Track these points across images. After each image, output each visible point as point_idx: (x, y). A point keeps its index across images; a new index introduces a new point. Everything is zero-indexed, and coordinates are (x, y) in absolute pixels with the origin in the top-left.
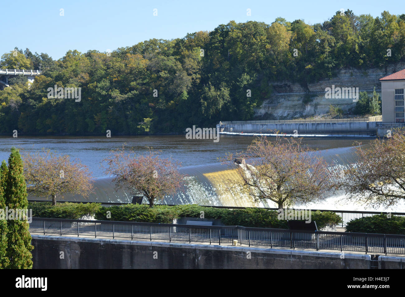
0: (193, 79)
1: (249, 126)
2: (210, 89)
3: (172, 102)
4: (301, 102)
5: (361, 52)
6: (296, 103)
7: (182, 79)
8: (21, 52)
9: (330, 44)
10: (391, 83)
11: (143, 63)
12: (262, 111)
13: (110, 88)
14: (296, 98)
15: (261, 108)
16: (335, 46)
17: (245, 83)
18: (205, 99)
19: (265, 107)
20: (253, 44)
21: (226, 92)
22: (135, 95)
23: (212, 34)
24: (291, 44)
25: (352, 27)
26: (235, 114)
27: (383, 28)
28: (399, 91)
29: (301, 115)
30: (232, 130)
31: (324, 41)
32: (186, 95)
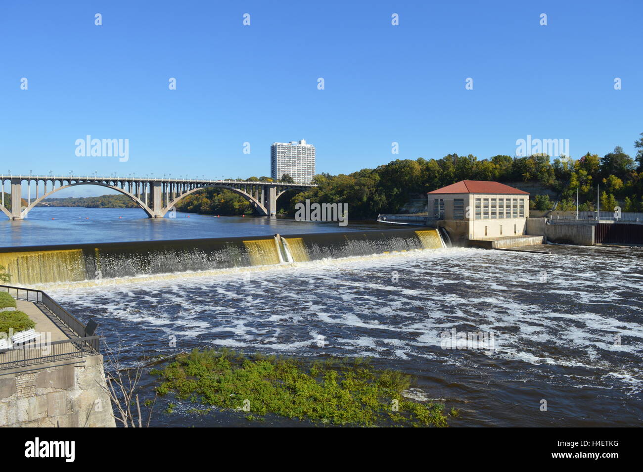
0: (370, 190)
1: (393, 217)
2: (376, 196)
4: (422, 205)
5: (455, 178)
7: (364, 190)
8: (325, 174)
9: (438, 172)
10: (433, 196)
11: (353, 181)
12: (404, 209)
13: (335, 194)
15: (403, 207)
16: (443, 173)
17: (395, 193)
18: (373, 201)
19: (405, 207)
20: (403, 172)
21: (383, 197)
22: (344, 198)
23: (386, 166)
24: (422, 171)
25: (454, 163)
26: (388, 210)
27: (468, 164)
28: (437, 200)
29: (422, 211)
30: (385, 218)
31: (435, 170)
32: (365, 199)
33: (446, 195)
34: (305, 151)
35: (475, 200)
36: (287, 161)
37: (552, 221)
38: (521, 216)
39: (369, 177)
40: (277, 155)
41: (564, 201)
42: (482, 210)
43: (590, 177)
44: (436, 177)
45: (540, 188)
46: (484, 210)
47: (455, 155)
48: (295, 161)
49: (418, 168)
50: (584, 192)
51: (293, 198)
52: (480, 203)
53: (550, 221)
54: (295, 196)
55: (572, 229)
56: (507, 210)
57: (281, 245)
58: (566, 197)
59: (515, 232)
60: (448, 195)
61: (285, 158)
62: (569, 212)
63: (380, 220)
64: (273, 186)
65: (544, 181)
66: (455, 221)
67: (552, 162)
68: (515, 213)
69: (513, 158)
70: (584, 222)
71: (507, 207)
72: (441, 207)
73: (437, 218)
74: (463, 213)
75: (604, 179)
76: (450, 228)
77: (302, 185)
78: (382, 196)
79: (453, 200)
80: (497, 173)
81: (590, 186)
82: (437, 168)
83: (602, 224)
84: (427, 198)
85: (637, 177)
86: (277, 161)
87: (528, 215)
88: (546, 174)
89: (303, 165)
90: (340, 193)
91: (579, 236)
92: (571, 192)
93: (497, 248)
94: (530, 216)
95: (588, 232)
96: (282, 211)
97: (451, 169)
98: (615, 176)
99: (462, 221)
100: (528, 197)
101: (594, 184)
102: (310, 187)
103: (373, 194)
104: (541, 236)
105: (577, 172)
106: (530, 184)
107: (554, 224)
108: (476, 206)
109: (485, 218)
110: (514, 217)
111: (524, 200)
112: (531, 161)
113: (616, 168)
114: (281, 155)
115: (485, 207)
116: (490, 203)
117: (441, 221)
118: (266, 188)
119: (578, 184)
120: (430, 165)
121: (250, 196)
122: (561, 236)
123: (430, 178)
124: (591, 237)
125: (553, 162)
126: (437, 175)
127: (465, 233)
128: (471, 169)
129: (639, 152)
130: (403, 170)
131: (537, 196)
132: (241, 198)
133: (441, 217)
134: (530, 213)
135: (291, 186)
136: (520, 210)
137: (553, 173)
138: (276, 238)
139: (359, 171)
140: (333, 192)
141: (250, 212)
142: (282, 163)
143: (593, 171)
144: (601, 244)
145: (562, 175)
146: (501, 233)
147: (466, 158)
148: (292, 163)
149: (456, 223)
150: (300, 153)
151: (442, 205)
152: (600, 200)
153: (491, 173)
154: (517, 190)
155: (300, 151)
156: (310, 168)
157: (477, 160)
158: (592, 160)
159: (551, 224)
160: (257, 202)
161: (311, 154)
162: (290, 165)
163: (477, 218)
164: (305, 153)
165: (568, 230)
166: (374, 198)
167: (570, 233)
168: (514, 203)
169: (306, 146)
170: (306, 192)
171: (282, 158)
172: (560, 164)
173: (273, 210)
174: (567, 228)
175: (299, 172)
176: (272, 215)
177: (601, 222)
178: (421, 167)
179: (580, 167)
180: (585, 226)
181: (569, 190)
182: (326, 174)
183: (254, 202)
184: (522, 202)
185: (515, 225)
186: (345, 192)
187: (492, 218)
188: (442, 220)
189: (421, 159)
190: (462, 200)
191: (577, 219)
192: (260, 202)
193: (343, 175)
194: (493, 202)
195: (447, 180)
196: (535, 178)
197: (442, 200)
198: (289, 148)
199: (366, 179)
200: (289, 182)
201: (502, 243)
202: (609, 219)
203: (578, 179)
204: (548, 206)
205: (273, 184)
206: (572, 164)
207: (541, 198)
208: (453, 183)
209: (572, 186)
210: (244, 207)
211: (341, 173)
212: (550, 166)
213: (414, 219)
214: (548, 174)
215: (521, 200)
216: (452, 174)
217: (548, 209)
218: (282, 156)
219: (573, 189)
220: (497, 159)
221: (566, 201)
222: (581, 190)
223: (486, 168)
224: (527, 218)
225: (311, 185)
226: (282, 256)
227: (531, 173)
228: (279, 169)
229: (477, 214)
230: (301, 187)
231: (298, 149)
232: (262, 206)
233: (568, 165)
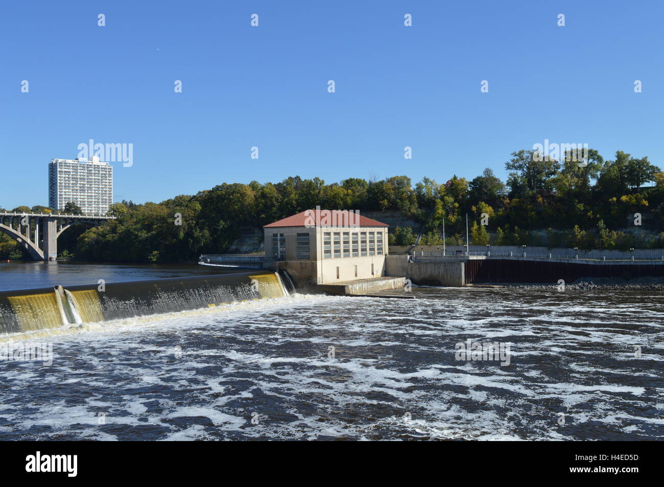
0: (189, 224)
1: (220, 259)
2: (196, 231)
3: (175, 240)
5: (298, 206)
6: (256, 241)
8: (126, 203)
9: (277, 200)
10: (270, 230)
11: (166, 211)
12: (234, 247)
13: (141, 229)
14: (256, 238)
15: (232, 245)
16: (282, 201)
17: (222, 227)
18: (193, 238)
19: (235, 245)
20: (232, 199)
21: (207, 233)
22: (154, 234)
23: (210, 192)
24: (257, 199)
25: (296, 188)
26: (213, 249)
27: (314, 189)
28: (275, 235)
29: (257, 250)
30: (209, 260)
31: (272, 197)
32: (182, 235)
33: (287, 229)
34: (99, 171)
35: (323, 235)
36: (72, 184)
37: (415, 258)
38: (379, 253)
39: (187, 206)
40: (58, 175)
41: (430, 233)
42: (333, 247)
43: (457, 205)
44: (274, 206)
45: (401, 218)
46: (335, 247)
47: (298, 177)
48: (84, 184)
49: (251, 194)
50: (452, 223)
51: (81, 236)
52: (330, 238)
53: (413, 258)
54: (84, 231)
55: (439, 268)
56: (362, 246)
57: (65, 301)
58: (431, 229)
59: (373, 274)
60: (290, 229)
61: (69, 181)
62: (434, 248)
63: (203, 263)
64: (52, 219)
65: (405, 210)
66: (299, 262)
67: (413, 187)
68: (372, 249)
69: (368, 182)
70: (453, 259)
71: (362, 242)
72: (281, 245)
73: (276, 258)
74: (309, 251)
75: (473, 206)
76: (293, 271)
77: (94, 217)
78: (205, 231)
79: (296, 234)
80: (349, 201)
81: (458, 215)
82: (276, 194)
83: (472, 260)
84: (263, 232)
85: (509, 204)
86: (58, 184)
87: (387, 252)
88: (407, 202)
89: (95, 190)
90: (148, 227)
91: (447, 275)
92: (438, 222)
93: (351, 293)
94: (390, 253)
95: (457, 271)
96: (65, 253)
97: (292, 196)
98: (485, 203)
99: (307, 262)
100: (386, 229)
101: (462, 213)
102: (105, 220)
103: (192, 229)
104: (403, 277)
105: (442, 199)
106: (388, 214)
107: (418, 261)
108: (325, 242)
109: (336, 257)
110: (372, 255)
111: (382, 233)
112: (390, 186)
113: (486, 194)
114: (64, 176)
115: (336, 243)
116: (342, 238)
117: (281, 262)
118: (43, 223)
119: (444, 213)
120: (267, 190)
121: (19, 233)
122: (427, 276)
123: (267, 207)
124: (461, 276)
125: (415, 187)
126: (275, 203)
127: (312, 276)
128: (317, 196)
129: (511, 175)
130: (231, 197)
131: (398, 228)
132: (5, 236)
133: (282, 256)
134: (389, 249)
135: (79, 219)
136: (378, 245)
137: (415, 200)
138: (56, 291)
139: (173, 198)
140: (139, 226)
141: (18, 256)
142: (65, 186)
143: (460, 197)
144: (471, 285)
145: (426, 202)
146: (356, 275)
147: (311, 181)
148: (80, 187)
149: (301, 263)
150: (91, 173)
151: (283, 241)
152: (470, 232)
153: (341, 200)
154: (374, 221)
155: (91, 171)
156: (106, 194)
157: (326, 184)
158: (459, 184)
159: (415, 262)
160: (29, 241)
161: (107, 176)
162: (77, 190)
163: (326, 257)
164: (99, 174)
165: (435, 268)
166: (193, 234)
167: (437, 272)
168: (370, 238)
169: (99, 164)
170: (100, 227)
171: (65, 181)
172: (424, 190)
173: (53, 252)
174: (433, 267)
175: (90, 200)
176: (51, 259)
177: (471, 258)
178: (254, 193)
179: (445, 193)
180: (453, 263)
181: (434, 220)
182: (128, 202)
183: (24, 242)
184: (379, 235)
185: (372, 265)
186: (155, 226)
187: (345, 256)
188: (283, 260)
189: (255, 182)
190: (307, 235)
191: (444, 255)
192: (33, 241)
193: (151, 203)
194: (346, 236)
195: (289, 210)
196: (394, 207)
197: (282, 235)
198: (75, 167)
199: (183, 208)
200: (75, 213)
201: (357, 289)
202: (480, 255)
203: (444, 206)
204: (411, 240)
205: (52, 215)
206: (437, 189)
207: (403, 231)
208: (296, 214)
209: (437, 215)
210: (11, 248)
211: (149, 201)
212: (411, 192)
213: (246, 260)
214: (409, 201)
215: (378, 233)
216: (294, 202)
217: (411, 244)
218: (65, 178)
219: (438, 219)
220: (349, 183)
221: (432, 234)
222: (447, 220)
223: (336, 194)
224: (386, 255)
225: (107, 218)
226: (67, 316)
227: (389, 201)
228: (61, 195)
229: (326, 252)
230: (92, 220)
231: (87, 168)
232: (36, 246)
233: (433, 191)
